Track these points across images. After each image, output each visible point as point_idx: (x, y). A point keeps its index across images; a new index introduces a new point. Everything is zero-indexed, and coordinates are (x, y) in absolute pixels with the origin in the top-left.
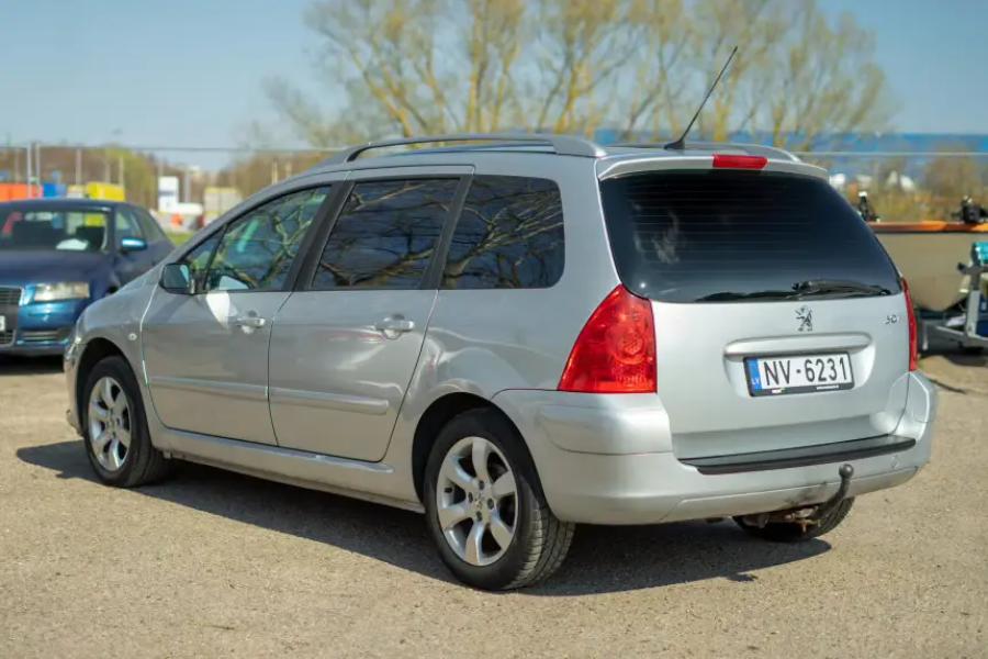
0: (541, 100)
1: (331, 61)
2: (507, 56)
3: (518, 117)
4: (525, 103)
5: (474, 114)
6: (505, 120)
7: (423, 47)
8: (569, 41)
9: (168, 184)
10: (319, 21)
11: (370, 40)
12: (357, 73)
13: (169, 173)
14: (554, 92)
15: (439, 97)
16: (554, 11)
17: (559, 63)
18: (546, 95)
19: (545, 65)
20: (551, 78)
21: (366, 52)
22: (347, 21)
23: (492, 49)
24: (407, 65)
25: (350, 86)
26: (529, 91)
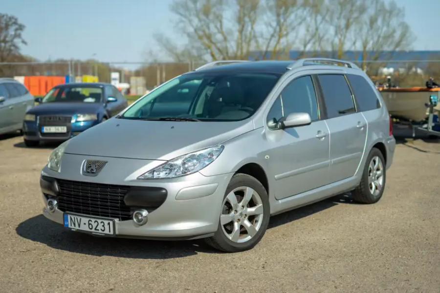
0: (266, 39)
1: (181, 25)
2: (253, 22)
3: (258, 46)
4: (260, 40)
5: (239, 46)
6: (253, 48)
7: (219, 18)
8: (278, 15)
9: (115, 75)
10: (175, 9)
11: (197, 16)
12: (191, 30)
13: (116, 71)
14: (273, 36)
15: (225, 39)
16: (272, 3)
17: (274, 24)
18: (269, 37)
19: (269, 25)
20: (271, 30)
21: (196, 21)
22: (187, 8)
23: (247, 19)
24: (212, 26)
25: (189, 35)
26: (262, 35)
